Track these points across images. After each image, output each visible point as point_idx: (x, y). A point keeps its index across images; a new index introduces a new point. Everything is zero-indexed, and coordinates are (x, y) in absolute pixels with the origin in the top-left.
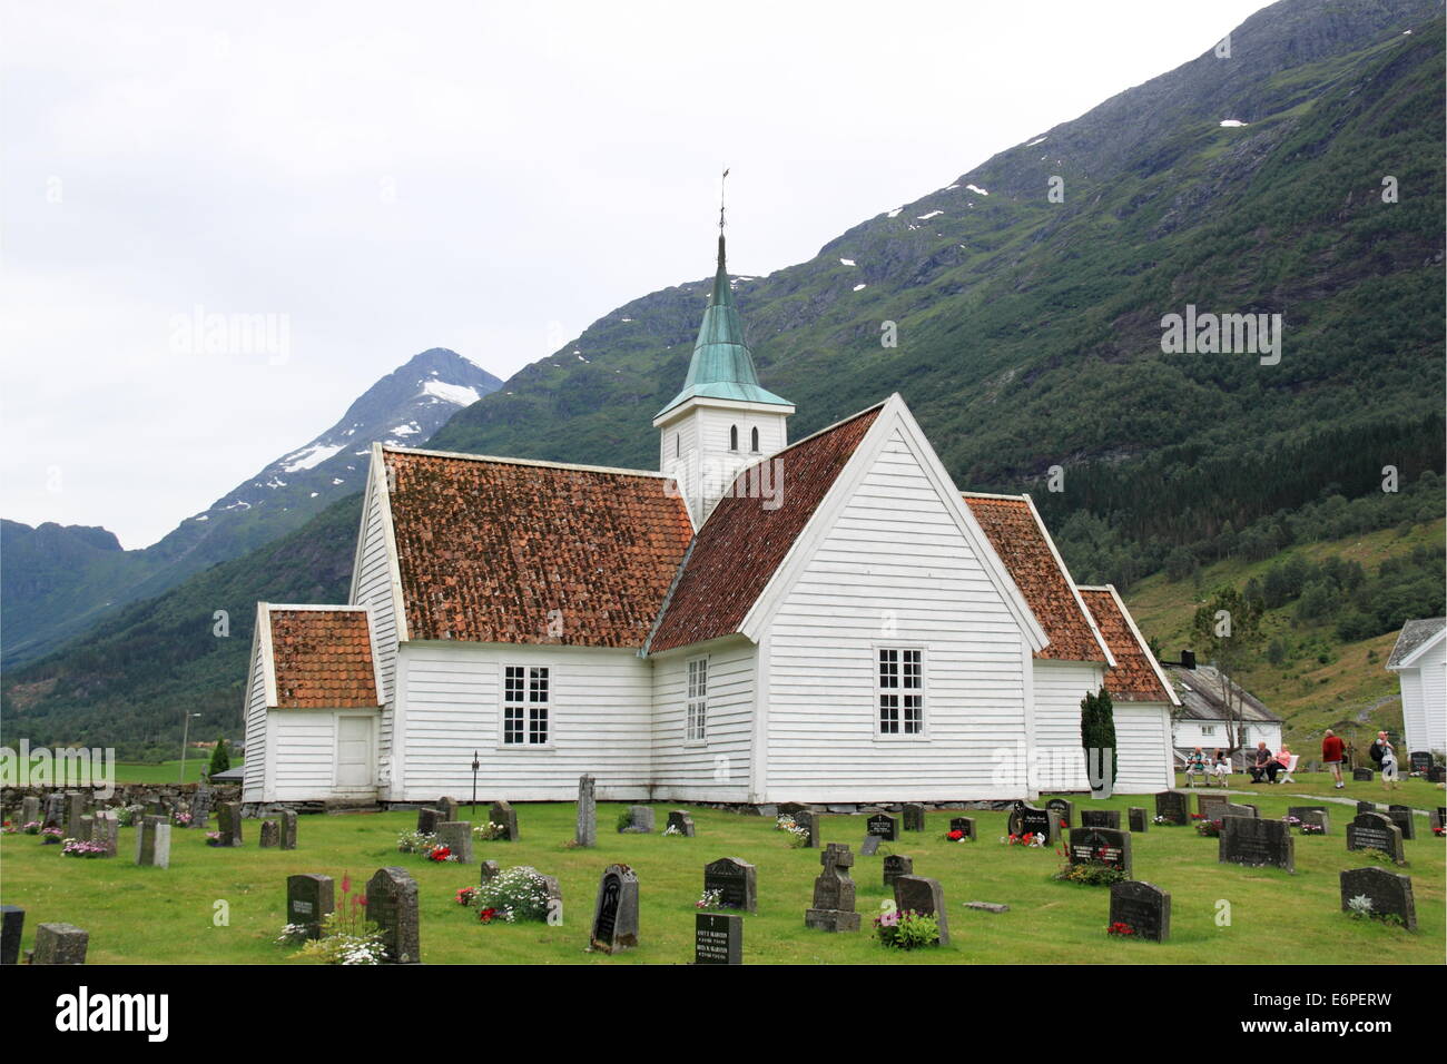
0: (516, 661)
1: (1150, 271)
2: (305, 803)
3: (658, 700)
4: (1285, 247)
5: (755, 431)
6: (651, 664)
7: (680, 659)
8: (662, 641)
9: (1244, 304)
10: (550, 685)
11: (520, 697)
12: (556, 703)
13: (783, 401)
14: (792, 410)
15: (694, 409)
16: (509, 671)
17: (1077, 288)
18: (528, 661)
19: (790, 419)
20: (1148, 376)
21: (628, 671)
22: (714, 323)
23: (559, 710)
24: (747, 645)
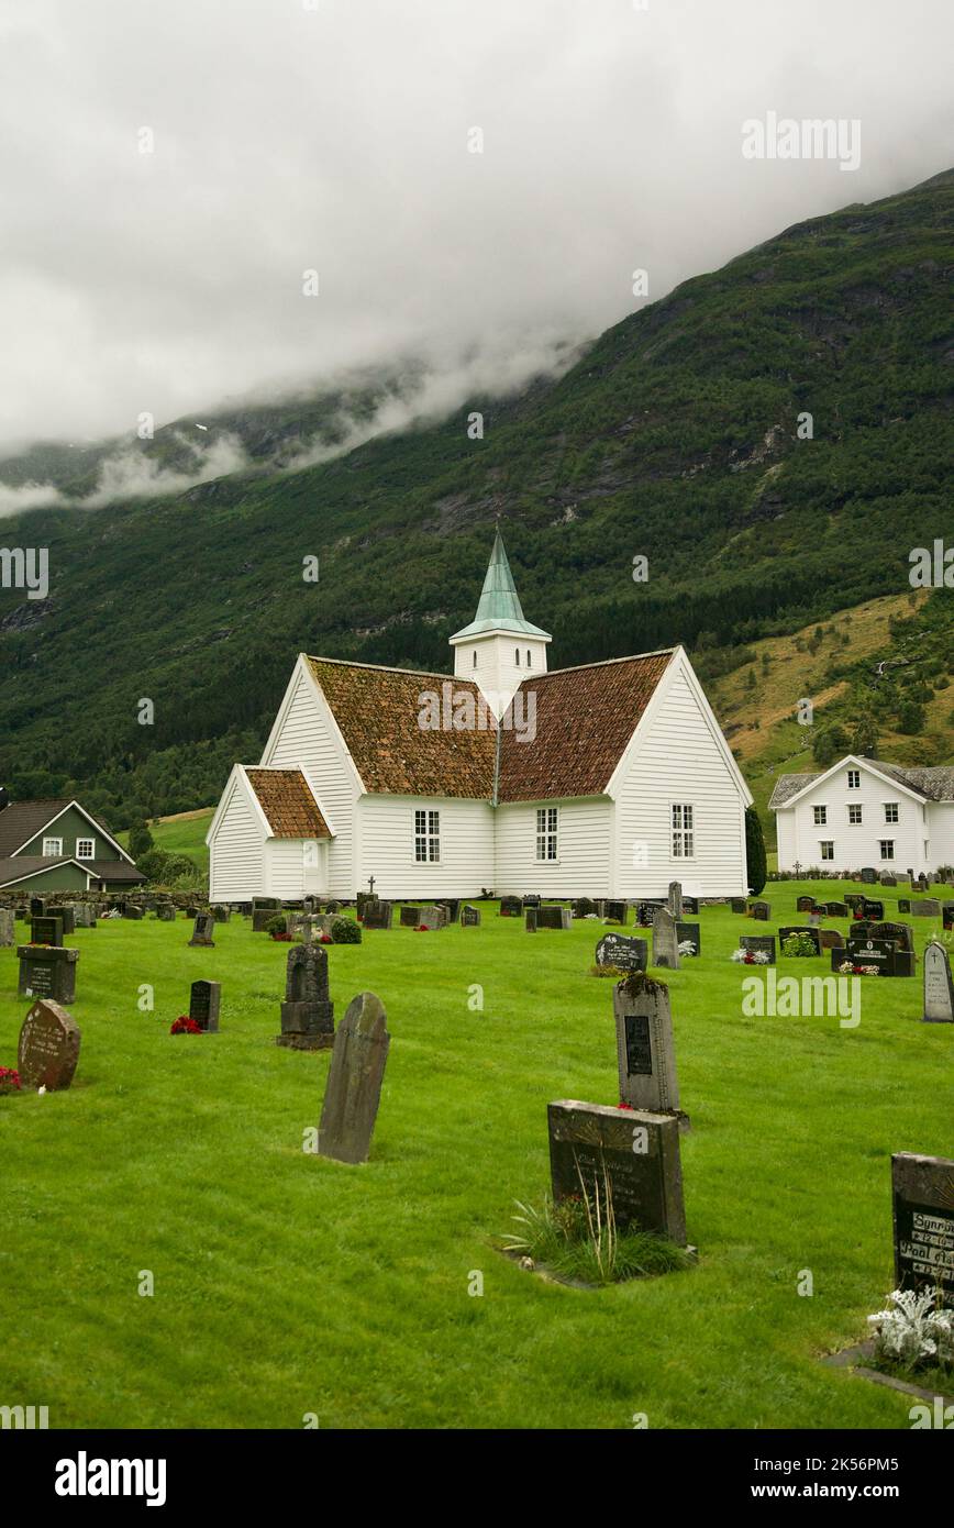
0: (421, 808)
1: (468, 460)
2: (288, 901)
3: (498, 834)
4: (578, 450)
5: (529, 652)
6: (494, 811)
7: (531, 807)
8: (505, 796)
9: (543, 495)
10: (440, 823)
11: (424, 832)
12: (445, 834)
13: (545, 633)
14: (550, 640)
15: (494, 637)
16: (417, 813)
17: (404, 470)
18: (427, 808)
19: (548, 644)
20: (464, 550)
21: (479, 814)
22: (497, 576)
23: (446, 839)
24: (608, 800)
